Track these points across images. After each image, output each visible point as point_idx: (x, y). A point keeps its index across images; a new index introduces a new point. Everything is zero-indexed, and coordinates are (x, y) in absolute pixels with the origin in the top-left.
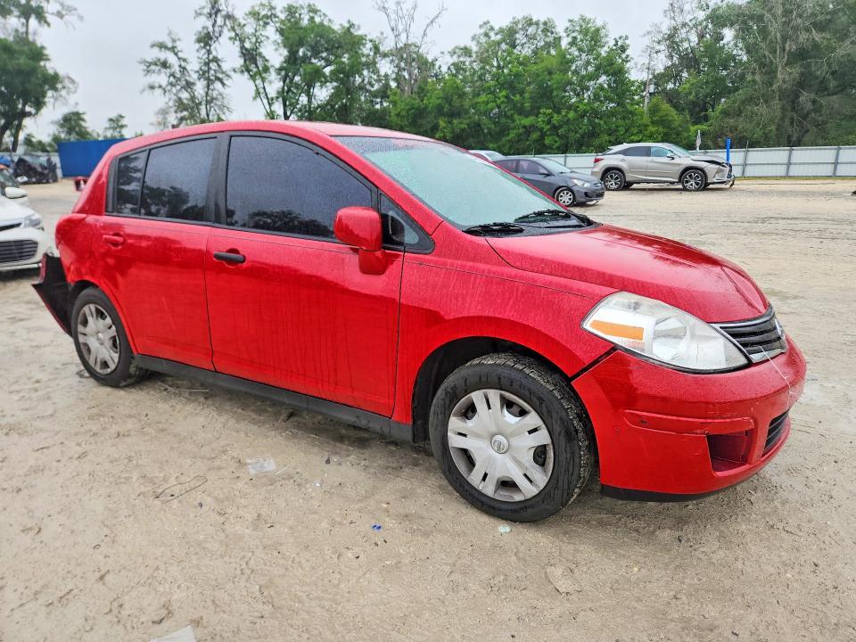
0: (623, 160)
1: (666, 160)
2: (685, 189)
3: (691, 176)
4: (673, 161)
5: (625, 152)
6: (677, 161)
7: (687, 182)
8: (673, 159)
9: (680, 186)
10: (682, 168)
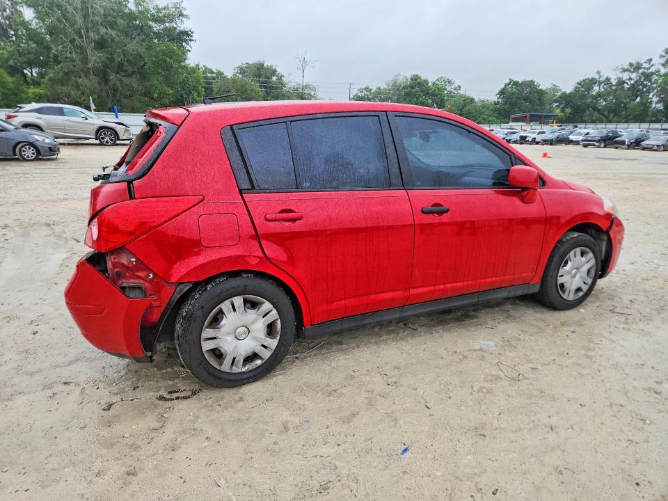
0: (39, 118)
1: (80, 120)
2: (102, 144)
3: (105, 134)
4: (87, 121)
5: (38, 111)
6: (89, 121)
7: (103, 138)
8: (86, 119)
9: (98, 142)
10: (96, 127)
